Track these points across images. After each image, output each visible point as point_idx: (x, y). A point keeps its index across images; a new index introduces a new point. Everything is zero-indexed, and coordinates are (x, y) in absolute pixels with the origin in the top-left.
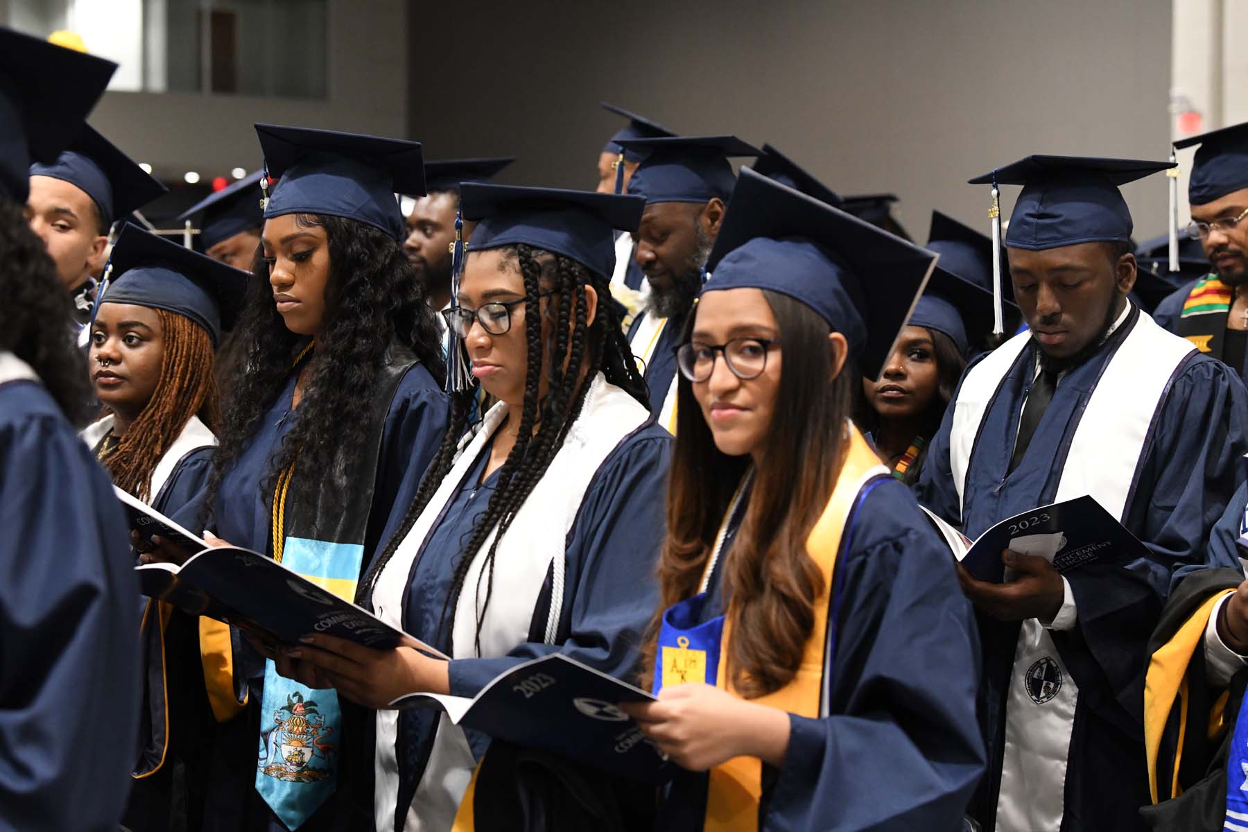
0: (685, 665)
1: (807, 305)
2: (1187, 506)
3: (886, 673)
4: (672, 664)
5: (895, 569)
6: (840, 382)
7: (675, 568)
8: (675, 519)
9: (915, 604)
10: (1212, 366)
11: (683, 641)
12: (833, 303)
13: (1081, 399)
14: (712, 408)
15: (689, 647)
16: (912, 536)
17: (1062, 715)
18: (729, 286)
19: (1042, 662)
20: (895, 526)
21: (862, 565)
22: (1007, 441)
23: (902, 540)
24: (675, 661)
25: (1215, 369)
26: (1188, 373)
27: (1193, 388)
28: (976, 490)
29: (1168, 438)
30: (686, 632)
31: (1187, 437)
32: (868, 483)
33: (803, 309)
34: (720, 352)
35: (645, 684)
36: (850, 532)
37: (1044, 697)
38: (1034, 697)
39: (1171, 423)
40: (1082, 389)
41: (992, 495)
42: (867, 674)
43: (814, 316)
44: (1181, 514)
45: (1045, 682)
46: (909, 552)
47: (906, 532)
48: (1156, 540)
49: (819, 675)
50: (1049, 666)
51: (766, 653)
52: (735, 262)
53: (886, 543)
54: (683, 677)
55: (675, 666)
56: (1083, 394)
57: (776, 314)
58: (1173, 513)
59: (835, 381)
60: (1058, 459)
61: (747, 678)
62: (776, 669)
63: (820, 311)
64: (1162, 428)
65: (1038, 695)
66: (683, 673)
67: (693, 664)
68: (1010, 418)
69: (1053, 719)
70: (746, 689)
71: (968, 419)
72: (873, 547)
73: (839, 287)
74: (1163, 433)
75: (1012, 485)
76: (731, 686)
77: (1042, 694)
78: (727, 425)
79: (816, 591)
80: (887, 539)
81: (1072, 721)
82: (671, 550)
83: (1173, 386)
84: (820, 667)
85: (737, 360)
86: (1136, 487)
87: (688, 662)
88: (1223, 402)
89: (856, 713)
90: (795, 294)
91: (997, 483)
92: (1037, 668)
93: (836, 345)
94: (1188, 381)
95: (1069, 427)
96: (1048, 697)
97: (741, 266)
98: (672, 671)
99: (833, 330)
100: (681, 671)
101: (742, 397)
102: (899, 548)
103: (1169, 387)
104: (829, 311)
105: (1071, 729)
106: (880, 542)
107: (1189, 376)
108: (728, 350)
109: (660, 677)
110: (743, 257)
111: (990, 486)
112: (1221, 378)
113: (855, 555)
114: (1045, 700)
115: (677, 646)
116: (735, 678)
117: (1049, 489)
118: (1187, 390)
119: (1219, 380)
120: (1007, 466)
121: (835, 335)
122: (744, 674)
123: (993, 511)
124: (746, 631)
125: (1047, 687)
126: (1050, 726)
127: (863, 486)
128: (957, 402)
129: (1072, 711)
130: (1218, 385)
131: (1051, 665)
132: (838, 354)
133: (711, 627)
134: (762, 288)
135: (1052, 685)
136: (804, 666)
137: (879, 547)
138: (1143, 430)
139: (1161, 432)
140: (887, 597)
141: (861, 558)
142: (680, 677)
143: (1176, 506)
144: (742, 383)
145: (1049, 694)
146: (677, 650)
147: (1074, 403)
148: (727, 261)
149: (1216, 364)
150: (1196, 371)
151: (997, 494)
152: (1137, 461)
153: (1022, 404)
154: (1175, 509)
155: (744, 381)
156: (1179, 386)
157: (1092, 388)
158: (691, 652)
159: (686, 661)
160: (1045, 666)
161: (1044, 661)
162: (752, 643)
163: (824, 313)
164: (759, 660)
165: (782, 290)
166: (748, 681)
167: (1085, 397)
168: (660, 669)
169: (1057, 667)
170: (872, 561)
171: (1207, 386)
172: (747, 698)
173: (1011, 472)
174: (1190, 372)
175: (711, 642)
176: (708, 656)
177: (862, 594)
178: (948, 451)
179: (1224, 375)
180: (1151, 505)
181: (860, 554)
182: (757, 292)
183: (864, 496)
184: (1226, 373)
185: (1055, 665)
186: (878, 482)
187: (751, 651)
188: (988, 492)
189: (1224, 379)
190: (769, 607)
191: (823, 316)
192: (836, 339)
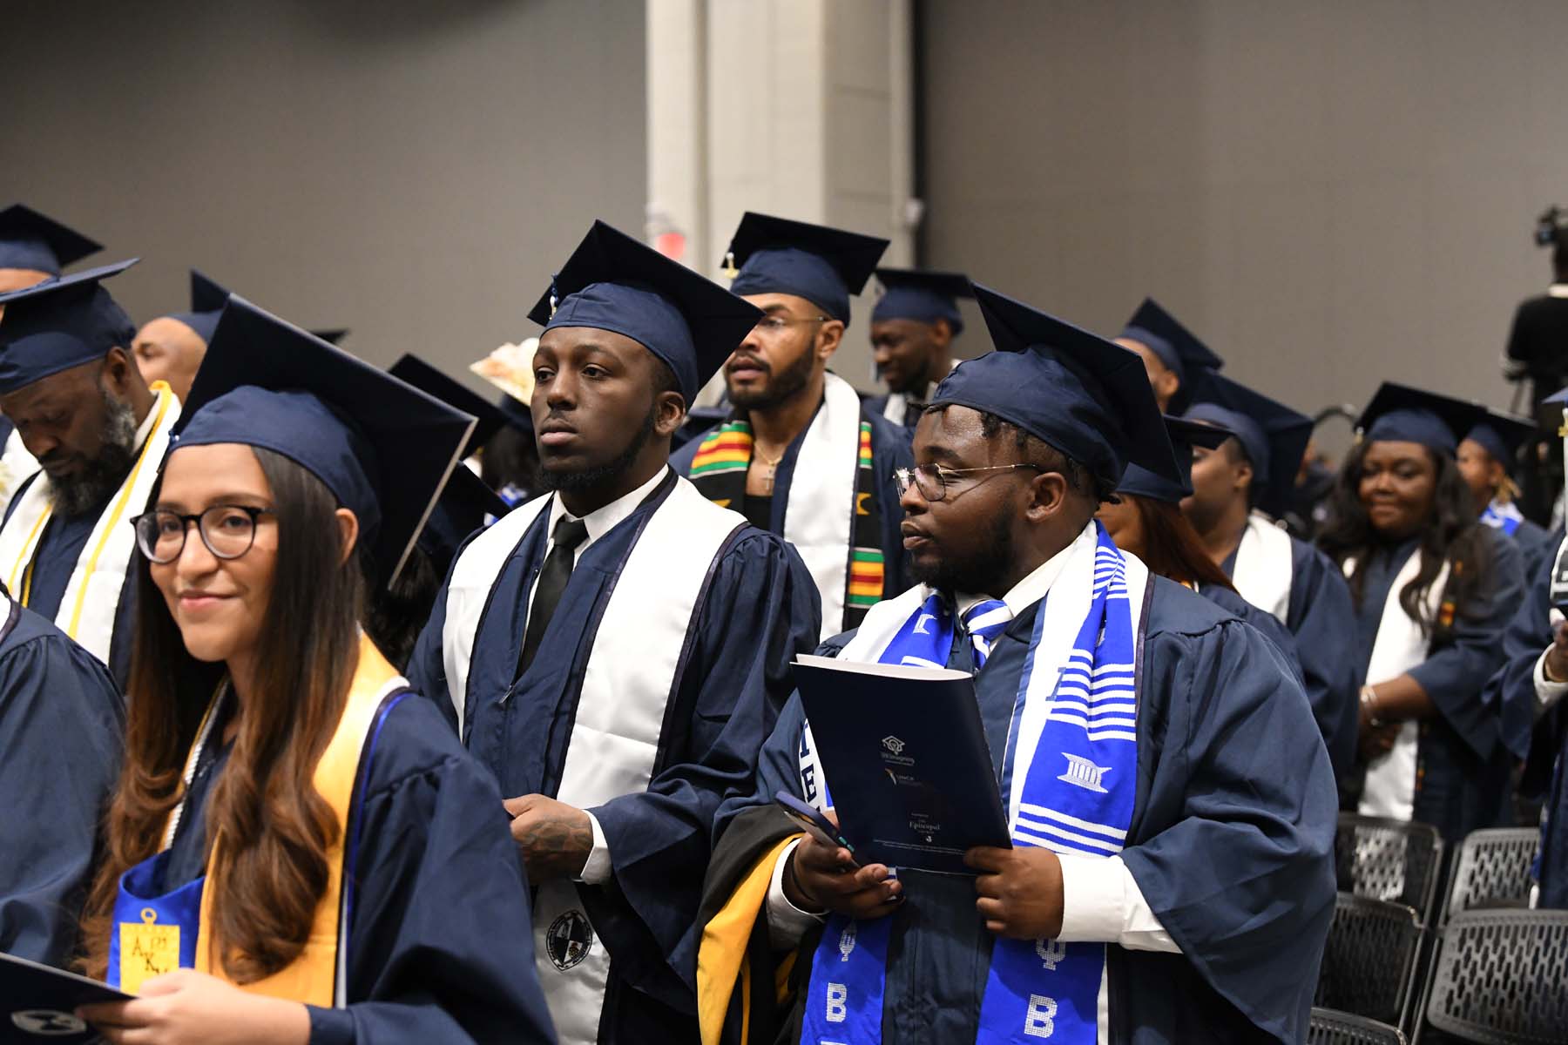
0: (152, 946)
1: (308, 469)
2: (744, 717)
3: (427, 941)
4: (133, 945)
5: (431, 811)
6: (349, 570)
7: (141, 808)
8: (142, 746)
9: (461, 851)
10: (767, 540)
11: (149, 915)
12: (339, 471)
13: (606, 582)
14: (181, 596)
15: (157, 922)
16: (451, 765)
17: (591, 983)
18: (208, 440)
19: (567, 916)
20: (427, 753)
21: (387, 804)
22: (514, 637)
23: (437, 770)
24: (137, 941)
25: (770, 544)
26: (738, 549)
27: (744, 566)
28: (477, 700)
29: (714, 632)
30: (153, 902)
31: (738, 628)
32: (387, 701)
33: (304, 473)
34: (193, 523)
35: (92, 971)
36: (368, 763)
37: (569, 962)
38: (557, 962)
39: (719, 610)
40: (607, 568)
41: (497, 706)
42: (402, 946)
43: (318, 486)
44: (738, 727)
45: (571, 942)
46: (447, 784)
47: (442, 760)
48: (703, 759)
49: (333, 948)
50: (576, 922)
51: (265, 921)
52: (218, 412)
53: (415, 776)
54: (148, 962)
55: (137, 947)
56: (609, 575)
57: (269, 478)
58: (727, 724)
59: (344, 567)
60: (579, 660)
61: (238, 958)
62: (278, 942)
63: (327, 480)
64: (707, 616)
65: (562, 959)
66: (149, 957)
67: (162, 944)
68: (517, 606)
69: (580, 988)
70: (240, 972)
71: (465, 607)
72: (400, 780)
73: (348, 451)
74: (709, 624)
75: (522, 693)
76: (219, 968)
77: (568, 957)
78: (199, 618)
79: (328, 835)
80: (417, 770)
81: (604, 991)
82: (138, 786)
83: (720, 565)
84: (333, 938)
85: (215, 534)
86: (677, 691)
87: (156, 941)
88: (783, 584)
89: (386, 996)
90: (294, 455)
91: (503, 690)
92: (562, 924)
93: (344, 523)
94: (738, 559)
95: (592, 617)
96: (574, 960)
97: (224, 416)
98: (134, 954)
99: (340, 506)
100: (146, 954)
101: (221, 583)
102: (434, 783)
103: (715, 565)
104: (335, 480)
105: (602, 1001)
106: (409, 773)
107: (738, 552)
108: (204, 521)
109: (118, 963)
110: (228, 406)
111: (494, 695)
112: (778, 556)
113: (376, 792)
114: (571, 964)
115: (141, 921)
116: (225, 958)
117: (570, 696)
118: (737, 570)
119: (776, 560)
120: (515, 668)
121: (342, 512)
122: (236, 953)
123: (498, 726)
124: (238, 896)
125: (574, 947)
126: (575, 997)
127: (380, 706)
128: (449, 587)
129: (603, 978)
130: (776, 564)
131: (580, 921)
132: (346, 536)
133: (185, 894)
134: (252, 445)
135: (580, 946)
136: (314, 937)
137: (408, 781)
138: (685, 621)
139: (706, 622)
140: (422, 845)
141: (383, 796)
142: (145, 961)
143: (730, 716)
144: (221, 563)
145: (575, 957)
146: (140, 927)
147: (597, 586)
148: (209, 410)
149: (773, 539)
150: (747, 546)
151: (504, 706)
152: (677, 659)
153: (531, 588)
154: (730, 721)
155: (223, 561)
156: (727, 565)
157: (620, 567)
158: (159, 928)
159: (152, 940)
160: (570, 922)
161: (569, 915)
162: (246, 913)
163: (332, 484)
164: (256, 933)
165: (278, 448)
166: (241, 961)
167: (611, 578)
168: (117, 952)
169: (586, 923)
170: (400, 799)
171: (760, 564)
172: (241, 984)
173: (520, 676)
174: (740, 548)
175: (186, 914)
176: (182, 932)
177: (387, 842)
178: (440, 650)
179: (782, 552)
180: (695, 714)
181: (382, 791)
182: (247, 448)
183: (383, 717)
184: (784, 551)
185: (583, 921)
186: (398, 699)
187: (244, 921)
188: (489, 703)
189: (781, 556)
190: (269, 863)
191: (328, 487)
192: (345, 517)
